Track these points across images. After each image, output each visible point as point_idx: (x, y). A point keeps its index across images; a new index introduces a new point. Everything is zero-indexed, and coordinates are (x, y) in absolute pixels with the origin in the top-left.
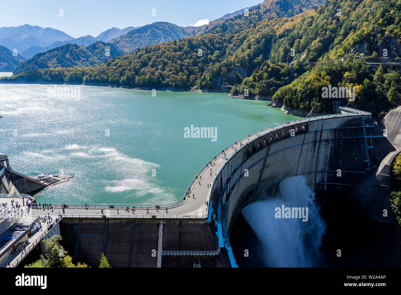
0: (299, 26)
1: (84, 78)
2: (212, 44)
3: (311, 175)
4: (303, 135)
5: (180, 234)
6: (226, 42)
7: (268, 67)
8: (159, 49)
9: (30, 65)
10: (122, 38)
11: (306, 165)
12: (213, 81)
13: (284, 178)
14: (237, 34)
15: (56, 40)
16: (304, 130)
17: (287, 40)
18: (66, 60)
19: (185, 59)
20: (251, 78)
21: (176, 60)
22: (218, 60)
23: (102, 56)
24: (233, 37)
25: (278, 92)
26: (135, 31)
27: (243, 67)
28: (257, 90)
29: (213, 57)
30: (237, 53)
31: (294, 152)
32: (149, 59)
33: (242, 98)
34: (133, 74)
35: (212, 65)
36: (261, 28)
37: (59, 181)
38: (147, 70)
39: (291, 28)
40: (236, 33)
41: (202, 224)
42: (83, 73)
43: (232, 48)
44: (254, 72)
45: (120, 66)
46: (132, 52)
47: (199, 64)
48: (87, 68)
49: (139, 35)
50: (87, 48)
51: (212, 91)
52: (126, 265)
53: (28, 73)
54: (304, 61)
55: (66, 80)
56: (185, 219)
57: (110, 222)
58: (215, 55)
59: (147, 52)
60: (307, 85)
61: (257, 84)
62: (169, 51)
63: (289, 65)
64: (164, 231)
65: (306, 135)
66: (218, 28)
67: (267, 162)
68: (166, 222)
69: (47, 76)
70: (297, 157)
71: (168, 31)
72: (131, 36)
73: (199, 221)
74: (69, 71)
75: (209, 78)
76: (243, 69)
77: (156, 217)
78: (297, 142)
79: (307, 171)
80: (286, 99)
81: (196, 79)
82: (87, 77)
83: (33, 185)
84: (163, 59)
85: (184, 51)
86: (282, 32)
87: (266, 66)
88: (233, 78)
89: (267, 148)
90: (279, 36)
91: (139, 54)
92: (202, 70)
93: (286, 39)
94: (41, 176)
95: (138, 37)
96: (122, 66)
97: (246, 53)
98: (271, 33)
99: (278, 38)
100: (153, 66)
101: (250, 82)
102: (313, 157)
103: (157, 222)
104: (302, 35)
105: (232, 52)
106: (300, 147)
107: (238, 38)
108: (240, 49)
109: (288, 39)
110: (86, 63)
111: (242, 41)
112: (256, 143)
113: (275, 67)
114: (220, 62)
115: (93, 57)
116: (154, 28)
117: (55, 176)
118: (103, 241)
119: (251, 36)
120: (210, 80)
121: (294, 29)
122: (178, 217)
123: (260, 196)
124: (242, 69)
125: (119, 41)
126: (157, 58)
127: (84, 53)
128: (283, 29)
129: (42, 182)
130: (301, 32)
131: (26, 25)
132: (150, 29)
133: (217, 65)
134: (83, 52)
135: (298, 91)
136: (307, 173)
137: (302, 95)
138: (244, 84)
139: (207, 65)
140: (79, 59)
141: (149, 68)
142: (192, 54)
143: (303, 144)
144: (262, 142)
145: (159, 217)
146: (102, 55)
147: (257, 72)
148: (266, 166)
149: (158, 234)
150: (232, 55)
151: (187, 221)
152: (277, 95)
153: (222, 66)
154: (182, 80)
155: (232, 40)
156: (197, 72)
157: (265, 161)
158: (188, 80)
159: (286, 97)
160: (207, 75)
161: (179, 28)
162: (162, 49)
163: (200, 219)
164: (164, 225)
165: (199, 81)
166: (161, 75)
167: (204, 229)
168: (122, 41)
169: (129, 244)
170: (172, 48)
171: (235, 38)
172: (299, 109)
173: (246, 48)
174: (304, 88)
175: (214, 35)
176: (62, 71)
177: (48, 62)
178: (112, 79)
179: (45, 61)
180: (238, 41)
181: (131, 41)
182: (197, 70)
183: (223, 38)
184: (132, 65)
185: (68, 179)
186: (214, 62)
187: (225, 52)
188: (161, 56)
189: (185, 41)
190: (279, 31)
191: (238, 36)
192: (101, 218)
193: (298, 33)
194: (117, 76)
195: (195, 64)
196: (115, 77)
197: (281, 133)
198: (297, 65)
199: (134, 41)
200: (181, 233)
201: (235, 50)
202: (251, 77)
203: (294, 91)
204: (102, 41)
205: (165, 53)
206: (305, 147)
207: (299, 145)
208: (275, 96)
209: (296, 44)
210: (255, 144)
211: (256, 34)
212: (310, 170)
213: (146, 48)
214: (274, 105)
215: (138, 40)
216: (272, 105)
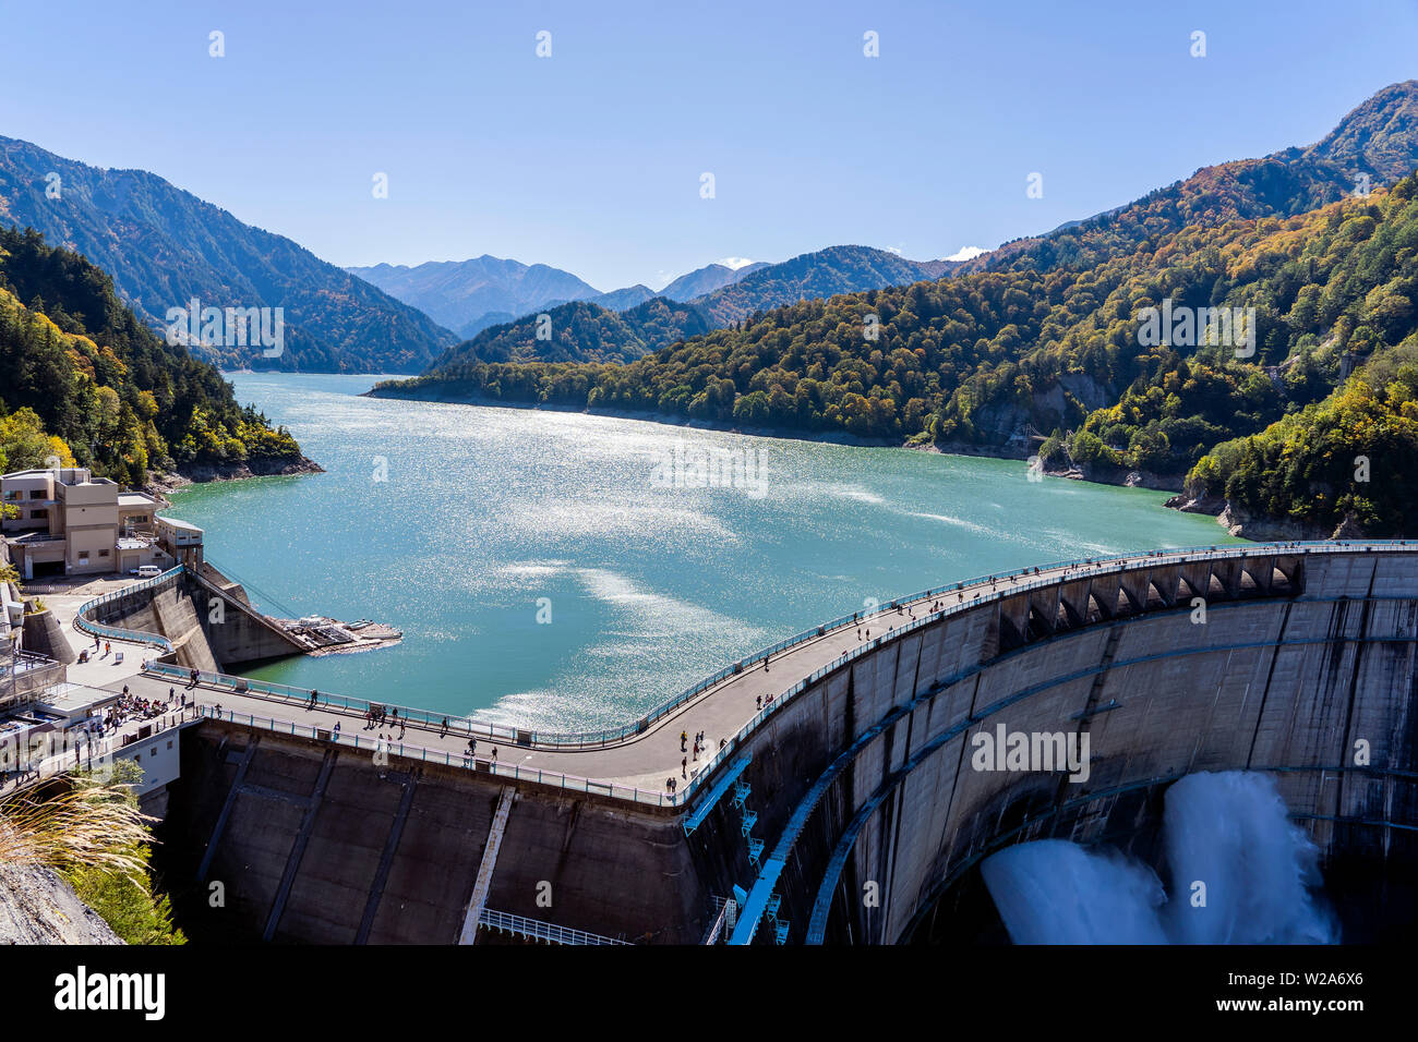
0: (1319, 241)
1: (592, 395)
2: (996, 304)
3: (1319, 777)
4: (1279, 606)
5: (565, 853)
6: (1043, 298)
7: (1184, 374)
8: (820, 314)
9: (463, 356)
10: (728, 291)
11: (1296, 732)
12: (982, 418)
13: (1189, 770)
14: (1085, 273)
15: (552, 299)
16: (1284, 587)
17: (1266, 290)
18: (559, 347)
19: (897, 346)
20: (1116, 412)
21: (866, 348)
22: (1009, 351)
23: (662, 339)
24: (1069, 282)
25: (1212, 460)
26: (768, 273)
27: (1093, 376)
28: (1134, 455)
29: (992, 346)
30: (1077, 331)
31: (1238, 669)
32: (785, 342)
33: (1076, 476)
34: (729, 385)
35: (988, 369)
36: (1172, 252)
37: (352, 641)
38: (771, 375)
39: (1288, 252)
40: (1081, 270)
41: (654, 831)
42: (592, 381)
43: (1064, 317)
44: (1129, 392)
45: (696, 363)
46: (736, 323)
47: (943, 365)
48: (603, 367)
49: (778, 283)
50: (624, 316)
51: (975, 452)
52: (348, 936)
53: (449, 374)
54: (1329, 361)
55: (542, 396)
56: (593, 796)
57: (342, 759)
58: (1000, 337)
59: (780, 323)
60: (1321, 430)
61: (1136, 433)
62: (848, 321)
63: (1266, 371)
64: (508, 830)
65: (1293, 608)
66: (1022, 259)
67: (1107, 691)
68: (525, 797)
69: (494, 384)
70: (1251, 692)
71: (868, 272)
72: (755, 286)
73: (645, 816)
74: (553, 371)
75: (971, 410)
76: (1095, 382)
77: (492, 770)
78: (1251, 632)
79: (1299, 757)
80: (1237, 481)
81: (927, 411)
82: (598, 391)
83: (266, 640)
84: (827, 346)
85: (896, 323)
86: (1252, 265)
87: (1175, 373)
88: (1056, 412)
89: (1107, 632)
90: (1239, 276)
91: (755, 328)
92: (950, 383)
93: (1264, 285)
94: (310, 620)
95: (775, 290)
96: (702, 362)
97: (1110, 332)
98: (1208, 269)
99: (1235, 286)
100: (791, 366)
101: (1111, 424)
102: (1327, 704)
103: (494, 789)
104: (1328, 272)
105: (1060, 329)
106: (1265, 656)
107: (1086, 284)
108: (1090, 321)
109: (1270, 285)
110: (613, 357)
111: (1100, 296)
112: (1049, 604)
113: (1209, 377)
114: (1015, 359)
115: (634, 340)
116: (824, 265)
117: (348, 628)
118: (301, 828)
119: (1135, 280)
120: (974, 415)
121: (1297, 252)
122: (568, 785)
123: (1076, 827)
124: (1091, 383)
125: (718, 301)
126: (809, 340)
127: (610, 329)
128: (1256, 256)
129: (302, 638)
130: (1323, 261)
131: (485, 258)
132: (812, 267)
133: (1004, 368)
134: (608, 326)
135: (1285, 451)
136: (1299, 765)
137: (1302, 467)
138: (1090, 430)
139: (969, 368)
140: (596, 345)
141: (781, 370)
142: (921, 333)
143: (1280, 643)
144: (1079, 603)
145: (500, 772)
146: (662, 337)
147: (1137, 392)
148: (1100, 705)
149: (487, 840)
150: (1058, 338)
151: (602, 808)
152: (1207, 469)
153: (1018, 372)
154: (880, 411)
155: (1066, 293)
156: (933, 390)
157: (1098, 684)
158: (900, 414)
159: (1236, 474)
160: (964, 400)
161: (906, 263)
162: (826, 316)
163: (647, 809)
164: (514, 804)
165: (935, 417)
166: (813, 392)
167: (659, 851)
168: (725, 299)
169: (380, 854)
170: (858, 312)
171: (1077, 286)
172: (1288, 521)
173: (1112, 317)
174: (1308, 443)
175: (1003, 275)
176: (535, 371)
177: (510, 351)
178: (667, 399)
179: (506, 346)
180: (1087, 294)
181: (752, 300)
182: (933, 383)
183: (1036, 285)
184: (732, 361)
185: (378, 640)
186: (996, 360)
187: (1036, 331)
188: (821, 337)
189: (904, 294)
190: (1239, 260)
191: (1090, 279)
192: (313, 739)
193: (1313, 265)
194: (682, 391)
195: (928, 362)
196: (678, 393)
197: (1174, 585)
198: (1300, 373)
199: (762, 301)
200: (567, 852)
201: (1071, 324)
202: (1119, 407)
203: (1268, 452)
204: (668, 298)
205: (833, 325)
206: (1286, 656)
207: (1262, 643)
208: (1196, 471)
209: (1302, 300)
210: (1045, 605)
211: (1153, 273)
212: (1315, 757)
213: (780, 312)
214: (1191, 503)
215: (773, 299)
216: (1185, 502)
